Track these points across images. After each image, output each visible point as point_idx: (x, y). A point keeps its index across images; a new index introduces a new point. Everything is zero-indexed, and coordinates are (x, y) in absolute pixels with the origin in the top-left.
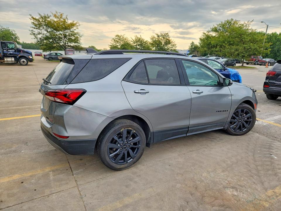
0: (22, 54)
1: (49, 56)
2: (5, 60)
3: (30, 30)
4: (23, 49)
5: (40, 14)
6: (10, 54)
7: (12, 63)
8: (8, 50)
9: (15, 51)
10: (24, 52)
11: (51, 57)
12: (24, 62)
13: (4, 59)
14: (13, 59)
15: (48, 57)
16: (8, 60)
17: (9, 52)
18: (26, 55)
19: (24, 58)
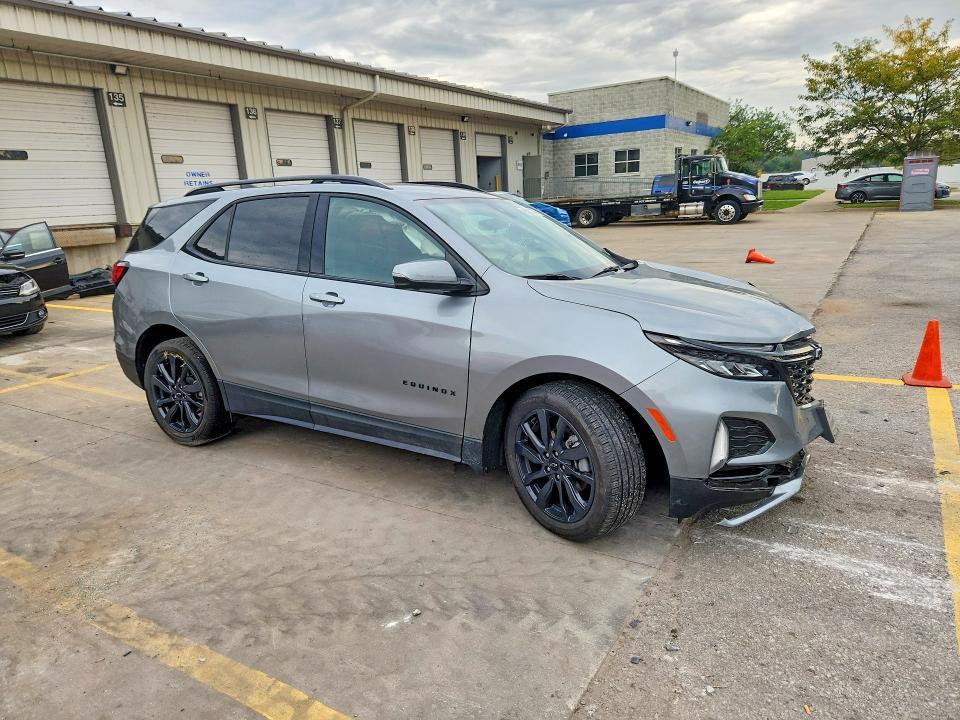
0: (728, 190)
1: (854, 189)
2: (682, 209)
3: (793, 106)
4: (732, 174)
5: (839, 47)
6: (697, 191)
7: (696, 218)
8: (693, 179)
9: (712, 183)
10: (735, 182)
11: (861, 192)
12: (727, 212)
13: (678, 208)
14: (701, 206)
15: (850, 190)
16: (687, 208)
17: (696, 185)
18: (736, 191)
19: (729, 201)
